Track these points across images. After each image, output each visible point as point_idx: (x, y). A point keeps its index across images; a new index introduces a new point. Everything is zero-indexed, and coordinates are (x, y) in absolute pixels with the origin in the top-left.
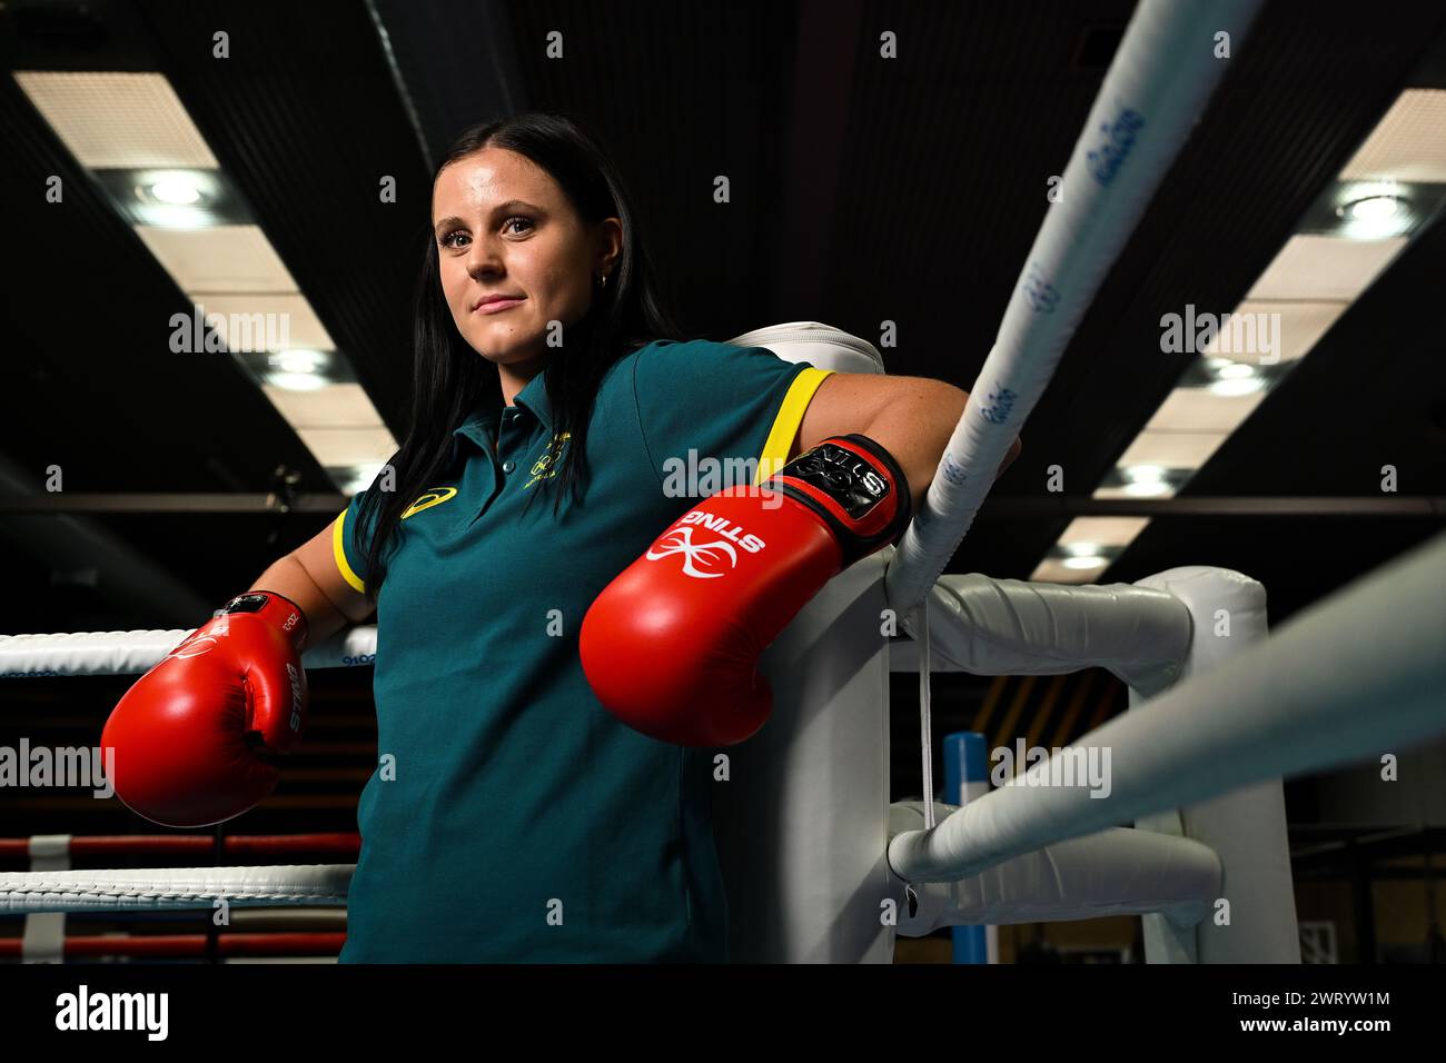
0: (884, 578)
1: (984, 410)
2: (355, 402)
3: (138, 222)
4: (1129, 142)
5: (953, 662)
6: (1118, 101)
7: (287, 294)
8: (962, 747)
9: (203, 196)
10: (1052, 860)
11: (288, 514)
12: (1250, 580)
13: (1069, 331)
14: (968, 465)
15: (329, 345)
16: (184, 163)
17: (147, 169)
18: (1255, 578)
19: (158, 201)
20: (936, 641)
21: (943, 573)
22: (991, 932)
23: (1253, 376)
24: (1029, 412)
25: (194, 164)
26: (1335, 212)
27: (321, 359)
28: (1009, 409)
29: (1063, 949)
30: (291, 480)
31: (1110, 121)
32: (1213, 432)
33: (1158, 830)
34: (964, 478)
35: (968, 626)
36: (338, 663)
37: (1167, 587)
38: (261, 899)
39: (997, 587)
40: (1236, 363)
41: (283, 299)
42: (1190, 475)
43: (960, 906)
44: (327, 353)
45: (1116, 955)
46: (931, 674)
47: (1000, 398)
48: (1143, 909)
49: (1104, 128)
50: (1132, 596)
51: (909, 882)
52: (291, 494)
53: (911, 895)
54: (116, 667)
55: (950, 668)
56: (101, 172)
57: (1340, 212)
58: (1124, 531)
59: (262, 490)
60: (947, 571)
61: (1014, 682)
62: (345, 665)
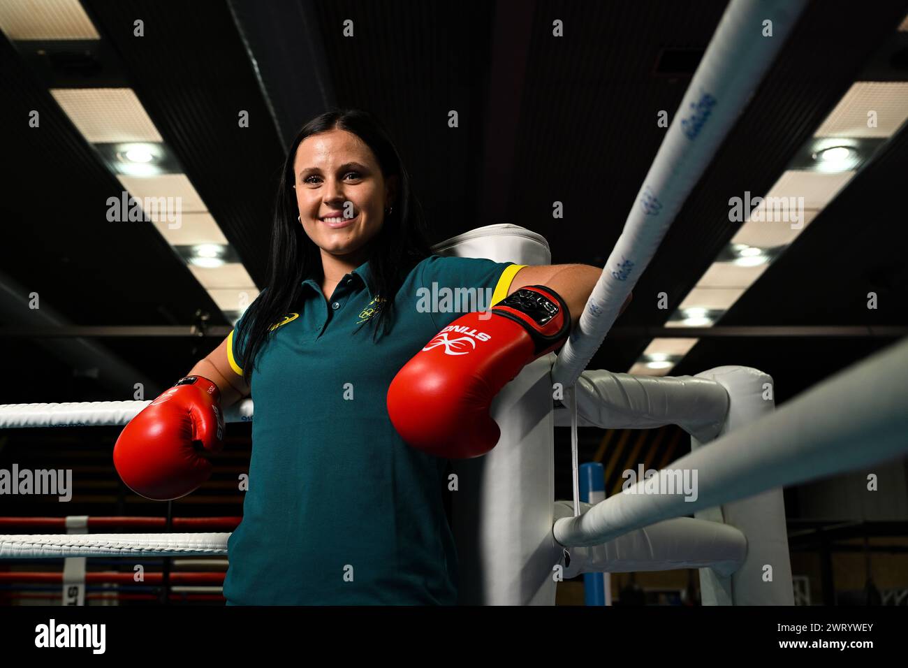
0: (551, 372)
1: (614, 273)
2: (239, 274)
3: (118, 173)
4: (707, 114)
5: (589, 421)
6: (701, 89)
7: (202, 212)
8: (590, 471)
9: (154, 157)
10: (646, 534)
11: (204, 337)
12: (763, 374)
13: (666, 226)
14: (603, 305)
15: (225, 241)
16: (144, 139)
17: (123, 143)
18: (766, 372)
19: (129, 160)
20: (581, 410)
21: (585, 369)
22: (607, 578)
23: (760, 255)
24: (640, 275)
25: (149, 139)
26: (811, 156)
27: (220, 249)
28: (629, 272)
29: (647, 589)
30: (204, 318)
31: (696, 102)
32: (738, 288)
33: (709, 520)
34: (601, 313)
35: (599, 400)
36: (240, 420)
37: (714, 377)
38: (199, 552)
39: (614, 377)
40: (750, 247)
41: (199, 216)
42: (723, 313)
43: (594, 562)
44: (224, 246)
45: (678, 594)
46: (578, 428)
47: (624, 265)
48: (699, 565)
49: (692, 105)
50: (694, 383)
51: (565, 547)
52: (204, 326)
53: (567, 554)
54: (117, 422)
55: (587, 425)
56: (99, 145)
57: (814, 156)
58: (683, 346)
59: (188, 323)
60: (589, 368)
61: (619, 433)
62: (243, 421)
